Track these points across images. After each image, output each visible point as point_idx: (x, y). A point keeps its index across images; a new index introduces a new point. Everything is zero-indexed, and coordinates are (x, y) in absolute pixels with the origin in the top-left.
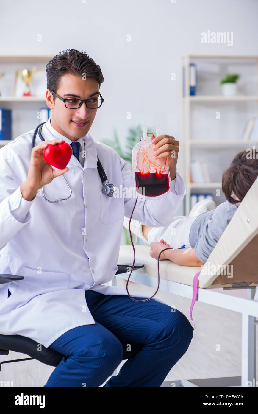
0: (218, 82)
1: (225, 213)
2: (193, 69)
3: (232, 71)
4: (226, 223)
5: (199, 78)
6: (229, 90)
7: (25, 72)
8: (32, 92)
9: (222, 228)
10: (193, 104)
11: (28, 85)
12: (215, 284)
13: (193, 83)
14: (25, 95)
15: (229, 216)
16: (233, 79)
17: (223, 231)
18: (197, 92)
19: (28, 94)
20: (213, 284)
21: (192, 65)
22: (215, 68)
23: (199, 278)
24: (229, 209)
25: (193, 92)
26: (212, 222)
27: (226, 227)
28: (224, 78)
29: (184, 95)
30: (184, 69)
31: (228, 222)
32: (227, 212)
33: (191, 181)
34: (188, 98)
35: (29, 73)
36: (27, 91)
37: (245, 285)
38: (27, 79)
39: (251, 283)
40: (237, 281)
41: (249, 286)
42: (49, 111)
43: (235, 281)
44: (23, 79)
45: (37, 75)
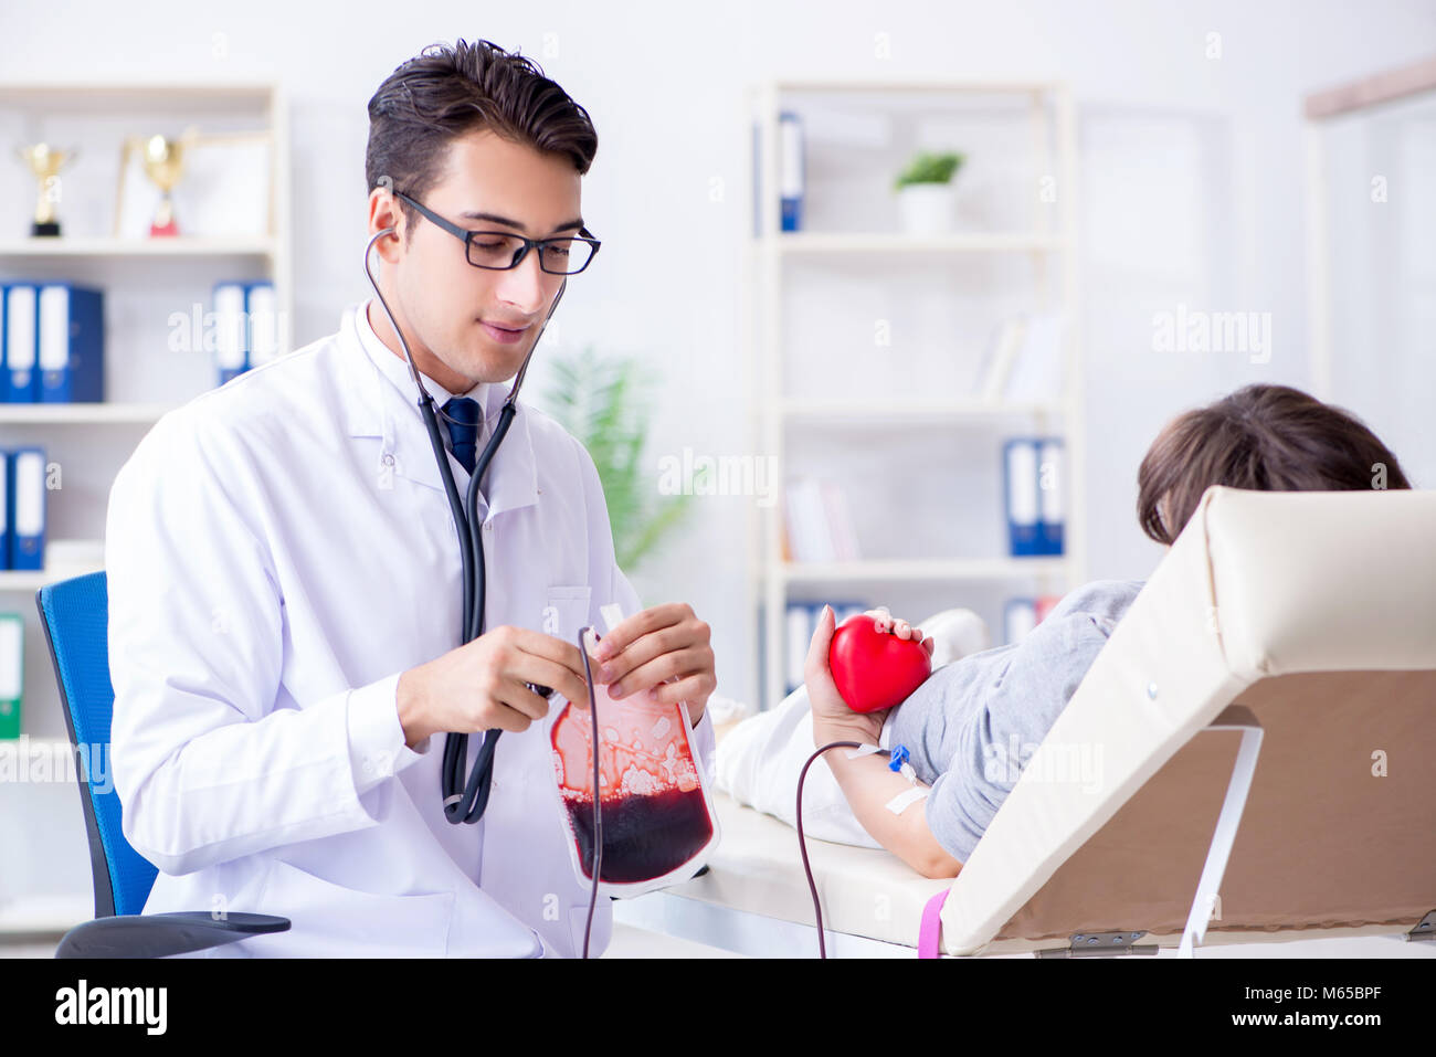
0: (883, 180)
1: (1055, 658)
2: (790, 131)
3: (935, 141)
4: (1061, 696)
5: (810, 166)
6: (926, 211)
7: (157, 147)
8: (185, 223)
9: (1044, 716)
10: (790, 266)
11: (167, 195)
12: (1006, 938)
13: (791, 187)
14: (156, 231)
15: (1071, 670)
16: (940, 171)
17: (1046, 731)
18: (808, 218)
19: (169, 230)
20: (998, 938)
21: (785, 117)
22: (870, 130)
23: (943, 915)
24: (1069, 645)
25: (790, 220)
26: (1003, 694)
27: (1057, 713)
28: (909, 164)
29: (757, 231)
30: (756, 133)
31: (1071, 691)
32: (1065, 654)
33: (788, 555)
34: (775, 242)
35: (172, 149)
36: (162, 219)
37: (1118, 941)
38: (162, 173)
39: (1141, 933)
40: (1090, 926)
41: (1135, 943)
42: (247, 290)
43: (1083, 927)
44: (149, 170)
45: (203, 155)
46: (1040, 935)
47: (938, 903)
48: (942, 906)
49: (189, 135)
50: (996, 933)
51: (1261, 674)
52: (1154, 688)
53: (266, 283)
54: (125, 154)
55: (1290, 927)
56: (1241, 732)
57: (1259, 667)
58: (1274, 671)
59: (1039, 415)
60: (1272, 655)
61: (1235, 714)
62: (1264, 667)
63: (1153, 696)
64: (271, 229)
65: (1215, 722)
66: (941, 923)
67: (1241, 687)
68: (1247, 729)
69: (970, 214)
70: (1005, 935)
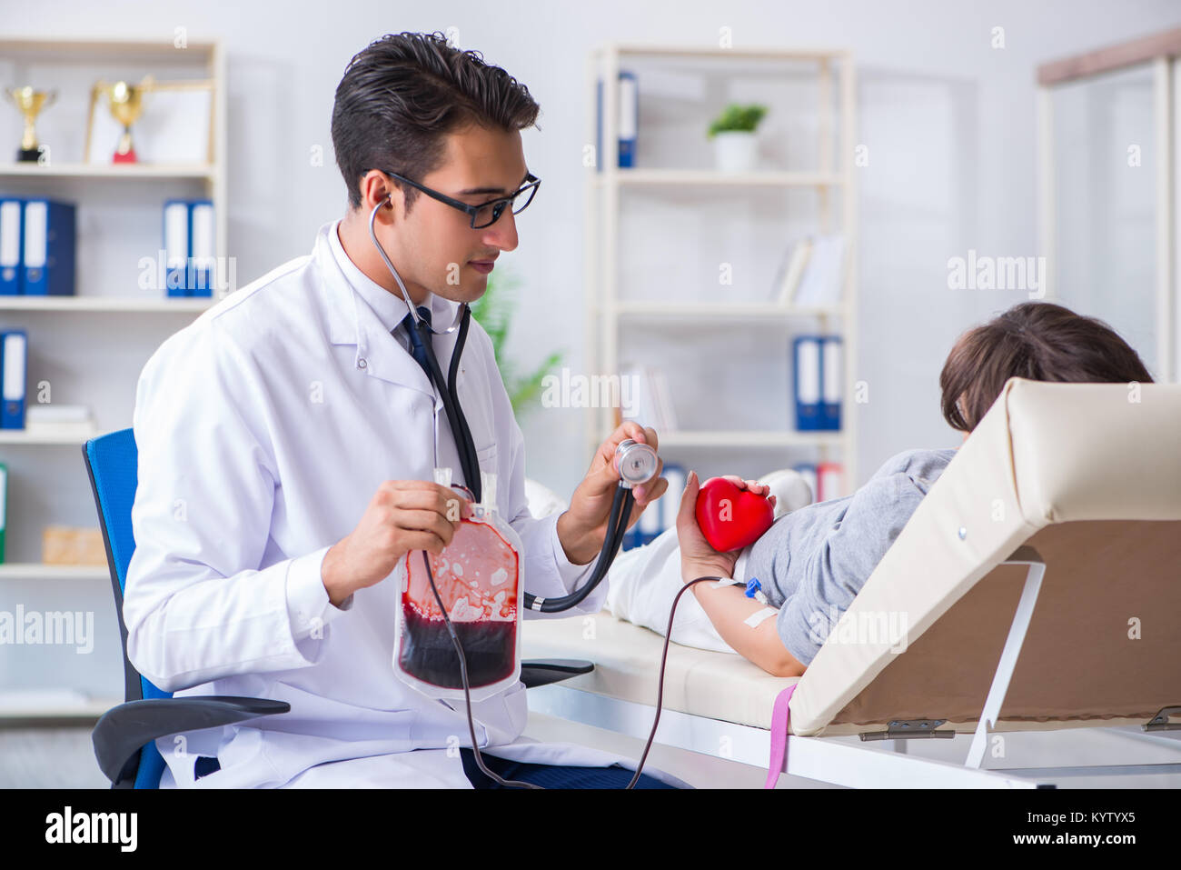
0: (700, 127)
1: (882, 507)
2: (627, 87)
3: (743, 95)
4: (886, 537)
5: (644, 114)
6: (734, 153)
7: (120, 91)
8: (141, 152)
9: (873, 551)
10: (626, 193)
11: (127, 129)
12: (840, 724)
13: (627, 131)
14: (118, 158)
15: (894, 517)
16: (747, 121)
17: (875, 564)
18: (640, 158)
19: (129, 157)
20: (833, 723)
21: (623, 76)
22: (690, 86)
23: (791, 704)
24: (893, 498)
25: (626, 157)
26: (841, 535)
28: (721, 115)
29: (600, 167)
30: (600, 88)
31: (894, 534)
32: (890, 505)
34: (613, 175)
35: (132, 92)
36: (124, 150)
37: (924, 727)
38: (124, 111)
39: (943, 721)
40: (904, 715)
41: (937, 729)
42: (191, 208)
43: (898, 715)
44: (113, 109)
45: (157, 98)
46: (866, 721)
47: (788, 694)
48: (790, 698)
49: (146, 82)
50: (832, 719)
51: (1048, 522)
52: (963, 531)
53: (208, 202)
54: (94, 96)
55: (1056, 718)
56: (1029, 566)
57: (1047, 516)
58: (1058, 519)
59: (822, 317)
60: (1057, 507)
61: (1025, 552)
62: (1051, 516)
63: (962, 538)
64: (211, 158)
65: (1011, 558)
66: (789, 710)
67: (1031, 531)
68: (1033, 564)
69: (769, 155)
70: (838, 720)
